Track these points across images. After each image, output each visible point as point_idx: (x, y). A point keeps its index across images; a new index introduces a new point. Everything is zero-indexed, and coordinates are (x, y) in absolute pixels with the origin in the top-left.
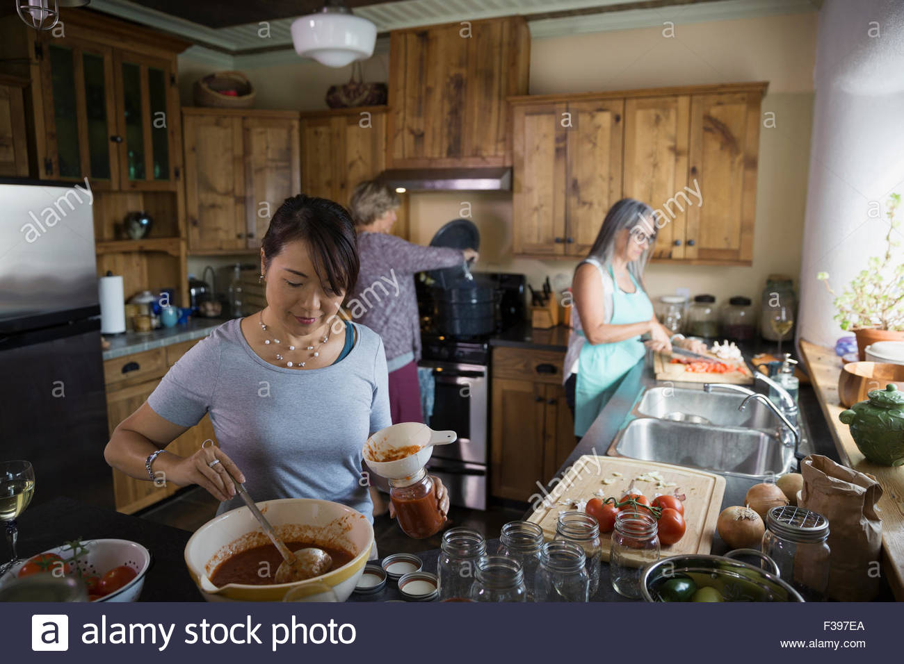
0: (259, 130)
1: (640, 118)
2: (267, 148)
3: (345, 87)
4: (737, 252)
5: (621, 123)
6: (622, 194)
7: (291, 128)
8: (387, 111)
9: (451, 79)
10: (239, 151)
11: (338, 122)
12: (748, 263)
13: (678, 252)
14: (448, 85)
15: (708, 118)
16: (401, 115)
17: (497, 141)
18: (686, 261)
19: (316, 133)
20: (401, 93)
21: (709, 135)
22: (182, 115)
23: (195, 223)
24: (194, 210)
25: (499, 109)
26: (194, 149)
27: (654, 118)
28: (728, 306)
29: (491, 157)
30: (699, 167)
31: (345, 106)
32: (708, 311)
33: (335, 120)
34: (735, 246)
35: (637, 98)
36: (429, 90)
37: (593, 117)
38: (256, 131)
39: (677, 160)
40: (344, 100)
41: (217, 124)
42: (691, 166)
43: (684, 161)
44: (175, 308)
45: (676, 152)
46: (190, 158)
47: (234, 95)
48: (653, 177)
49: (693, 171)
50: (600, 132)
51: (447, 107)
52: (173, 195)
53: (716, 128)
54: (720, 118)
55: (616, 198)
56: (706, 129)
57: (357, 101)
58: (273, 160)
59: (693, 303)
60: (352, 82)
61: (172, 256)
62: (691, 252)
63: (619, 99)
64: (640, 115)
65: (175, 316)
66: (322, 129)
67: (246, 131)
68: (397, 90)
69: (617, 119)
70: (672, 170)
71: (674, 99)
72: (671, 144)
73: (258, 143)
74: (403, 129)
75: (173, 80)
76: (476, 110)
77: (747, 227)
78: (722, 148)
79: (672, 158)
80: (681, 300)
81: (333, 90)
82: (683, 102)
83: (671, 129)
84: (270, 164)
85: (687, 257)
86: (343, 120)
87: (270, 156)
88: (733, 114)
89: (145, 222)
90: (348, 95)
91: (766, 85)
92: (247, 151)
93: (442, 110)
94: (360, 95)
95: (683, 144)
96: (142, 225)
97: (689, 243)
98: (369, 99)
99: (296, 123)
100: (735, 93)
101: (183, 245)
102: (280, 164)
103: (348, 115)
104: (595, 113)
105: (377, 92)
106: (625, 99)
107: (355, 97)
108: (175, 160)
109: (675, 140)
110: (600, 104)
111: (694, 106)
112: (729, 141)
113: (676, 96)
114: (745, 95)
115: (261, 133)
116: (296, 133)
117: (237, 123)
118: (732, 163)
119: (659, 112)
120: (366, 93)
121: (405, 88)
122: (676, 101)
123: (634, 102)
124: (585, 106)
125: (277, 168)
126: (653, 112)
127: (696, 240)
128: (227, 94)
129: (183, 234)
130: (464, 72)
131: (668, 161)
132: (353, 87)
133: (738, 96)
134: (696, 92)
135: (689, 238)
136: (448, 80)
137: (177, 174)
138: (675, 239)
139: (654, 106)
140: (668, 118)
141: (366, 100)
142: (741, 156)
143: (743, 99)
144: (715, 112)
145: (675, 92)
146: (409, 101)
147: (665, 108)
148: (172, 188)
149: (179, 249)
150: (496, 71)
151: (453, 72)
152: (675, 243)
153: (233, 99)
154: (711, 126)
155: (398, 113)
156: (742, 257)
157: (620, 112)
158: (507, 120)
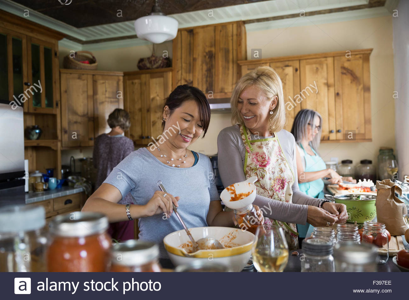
0: (102, 81)
1: (307, 70)
2: (106, 91)
3: (149, 58)
4: (364, 135)
5: (298, 72)
6: (301, 107)
7: (119, 80)
8: (172, 71)
9: (207, 53)
10: (91, 93)
11: (145, 77)
12: (370, 140)
13: (333, 136)
14: (205, 57)
15: (343, 68)
16: (180, 72)
17: (233, 84)
18: (337, 141)
19: (133, 83)
20: (179, 61)
21: (344, 76)
22: (60, 73)
23: (66, 132)
24: (65, 125)
25: (233, 67)
26: (66, 92)
27: (315, 69)
28: (360, 165)
29: (230, 92)
30: (340, 92)
31: (148, 69)
32: (349, 168)
33: (143, 76)
34: (362, 131)
35: (306, 59)
36: (194, 59)
37: (283, 70)
38: (100, 81)
39: (328, 90)
40: (148, 65)
41: (79, 78)
42: (336, 92)
43: (332, 90)
44: (56, 179)
45: (328, 85)
46: (64, 96)
47: (88, 63)
48: (317, 98)
49: (338, 94)
50: (287, 77)
51: (205, 67)
52: (54, 116)
53: (347, 72)
54: (349, 68)
55: (298, 110)
56: (343, 73)
57: (155, 66)
58: (109, 98)
59: (341, 164)
60: (153, 56)
61: (53, 150)
62: (340, 136)
63: (297, 60)
64: (308, 68)
65: (56, 183)
66: (137, 81)
67: (95, 82)
68: (177, 60)
69: (296, 70)
70: (326, 94)
71: (325, 59)
72: (326, 81)
73: (101, 89)
74: (181, 80)
75: (56, 54)
76: (221, 69)
77: (367, 121)
78: (351, 82)
79: (326, 88)
80: (334, 163)
81: (141, 60)
82: (330, 60)
83: (325, 74)
84: (107, 100)
85: (338, 139)
86: (148, 76)
87: (107, 95)
88: (356, 65)
89: (37, 131)
90: (150, 63)
91: (371, 50)
92: (95, 92)
93: (202, 69)
94: (157, 62)
95: (331, 81)
96: (36, 133)
97: (338, 131)
98: (162, 65)
99: (121, 78)
100: (356, 55)
101: (59, 144)
102: (112, 100)
103: (150, 73)
104: (284, 68)
105: (165, 61)
106: (300, 60)
107: (154, 64)
108: (56, 97)
109: (327, 80)
110: (287, 63)
111: (336, 62)
112: (355, 78)
113: (326, 57)
114: (361, 56)
115: (103, 83)
116: (121, 83)
117: (90, 78)
118: (357, 89)
119: (317, 66)
120: (160, 62)
121: (181, 58)
122: (326, 60)
123: (305, 61)
124: (279, 64)
125: (111, 102)
126: (314, 66)
127: (342, 130)
128: (83, 62)
129: (60, 138)
130: (213, 49)
131: (324, 89)
132: (154, 58)
133: (358, 56)
134: (337, 55)
135: (338, 129)
136: (205, 54)
137: (57, 105)
138: (331, 130)
139: (315, 63)
140: (322, 68)
141: (160, 65)
142: (362, 86)
143: (360, 58)
144: (346, 65)
145: (325, 56)
146: (184, 65)
147: (321, 64)
148: (54, 112)
149: (57, 145)
150: (231, 48)
151: (207, 50)
152: (331, 132)
153: (87, 65)
154: (345, 72)
155: (178, 72)
156: (367, 137)
157: (298, 67)
158: (238, 73)
